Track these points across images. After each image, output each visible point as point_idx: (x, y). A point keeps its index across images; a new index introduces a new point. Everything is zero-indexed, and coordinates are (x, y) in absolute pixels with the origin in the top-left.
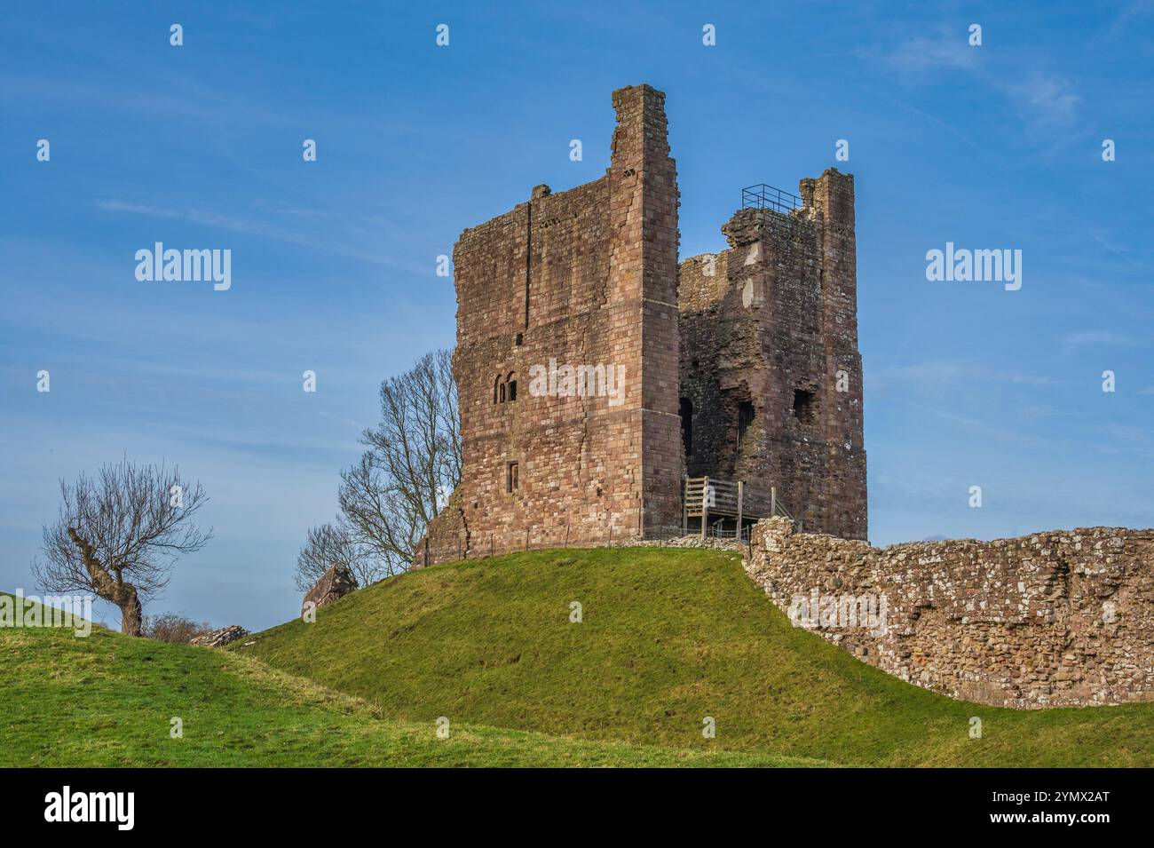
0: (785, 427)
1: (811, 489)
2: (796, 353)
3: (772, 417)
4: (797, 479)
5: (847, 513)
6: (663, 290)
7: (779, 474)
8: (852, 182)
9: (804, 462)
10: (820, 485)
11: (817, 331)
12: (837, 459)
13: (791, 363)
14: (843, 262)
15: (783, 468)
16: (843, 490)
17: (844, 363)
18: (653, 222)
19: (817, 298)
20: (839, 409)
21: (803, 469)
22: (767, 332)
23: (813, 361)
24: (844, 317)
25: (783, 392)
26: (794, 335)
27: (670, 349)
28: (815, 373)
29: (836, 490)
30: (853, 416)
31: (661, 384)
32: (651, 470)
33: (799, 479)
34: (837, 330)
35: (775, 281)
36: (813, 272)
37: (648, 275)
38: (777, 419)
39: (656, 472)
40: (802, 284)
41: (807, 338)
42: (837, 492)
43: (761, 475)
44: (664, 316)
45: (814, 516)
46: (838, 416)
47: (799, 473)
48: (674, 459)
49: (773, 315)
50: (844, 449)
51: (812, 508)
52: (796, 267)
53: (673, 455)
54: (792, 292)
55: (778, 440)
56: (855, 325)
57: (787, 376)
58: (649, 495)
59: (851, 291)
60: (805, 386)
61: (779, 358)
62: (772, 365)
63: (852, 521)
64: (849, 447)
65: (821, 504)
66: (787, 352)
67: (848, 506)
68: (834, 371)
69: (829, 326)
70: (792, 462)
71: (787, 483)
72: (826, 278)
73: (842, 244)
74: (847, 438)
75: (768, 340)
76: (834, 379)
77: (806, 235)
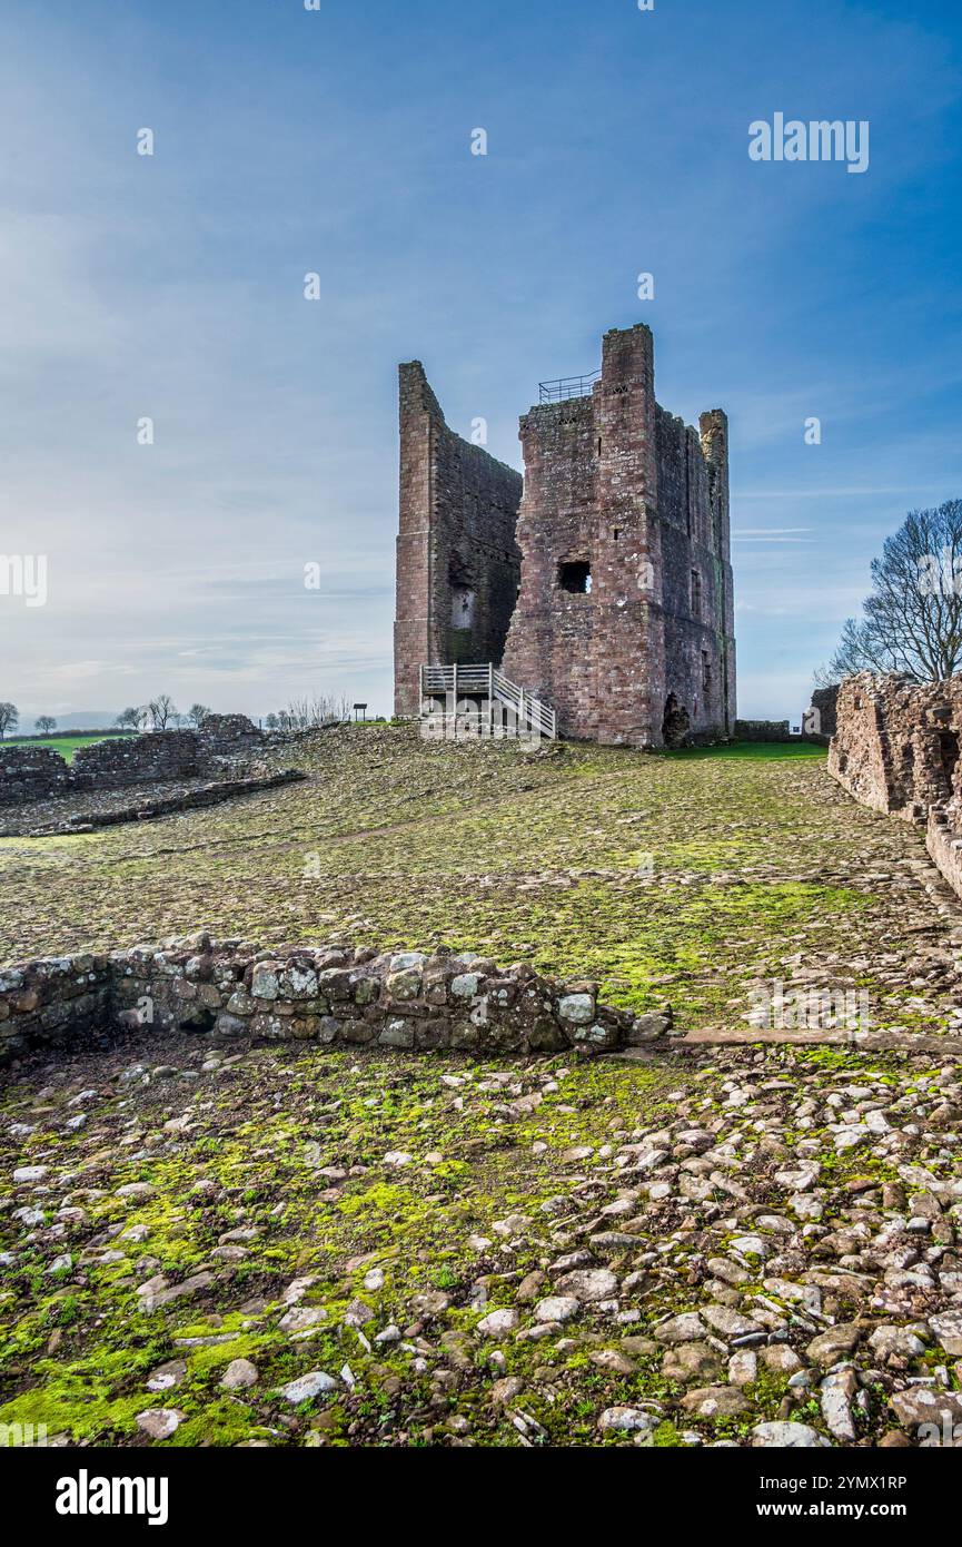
0: (545, 601)
1: (575, 652)
2: (562, 530)
3: (530, 596)
4: (558, 646)
5: (617, 668)
6: (418, 522)
7: (537, 646)
8: (650, 333)
9: (566, 629)
10: (587, 647)
11: (592, 500)
12: (603, 621)
13: (554, 541)
14: (622, 420)
15: (540, 640)
16: (613, 646)
17: (618, 522)
18: (410, 470)
19: (593, 468)
20: (610, 569)
21: (566, 636)
22: (528, 521)
23: (583, 531)
24: (624, 474)
25: (544, 571)
26: (562, 513)
28: (584, 542)
30: (630, 572)
31: (413, 597)
32: (401, 666)
33: (561, 646)
34: (614, 491)
35: (540, 470)
36: (589, 441)
37: (405, 515)
38: (535, 596)
39: (407, 667)
40: (574, 460)
41: (579, 510)
42: (603, 651)
43: (514, 651)
44: (415, 543)
45: (579, 676)
46: (608, 576)
47: (559, 640)
48: (422, 654)
49: (536, 503)
50: (614, 607)
51: (576, 669)
52: (565, 449)
53: (421, 650)
54: (560, 476)
55: (533, 616)
57: (549, 554)
58: (401, 685)
60: (575, 557)
61: (540, 541)
62: (531, 549)
63: (624, 675)
64: (621, 604)
65: (588, 664)
66: (549, 532)
67: (619, 661)
68: (603, 535)
69: (603, 490)
70: (550, 632)
71: (545, 652)
72: (604, 444)
73: (623, 401)
74: (621, 594)
75: (527, 529)
76: (603, 542)
77: (580, 412)
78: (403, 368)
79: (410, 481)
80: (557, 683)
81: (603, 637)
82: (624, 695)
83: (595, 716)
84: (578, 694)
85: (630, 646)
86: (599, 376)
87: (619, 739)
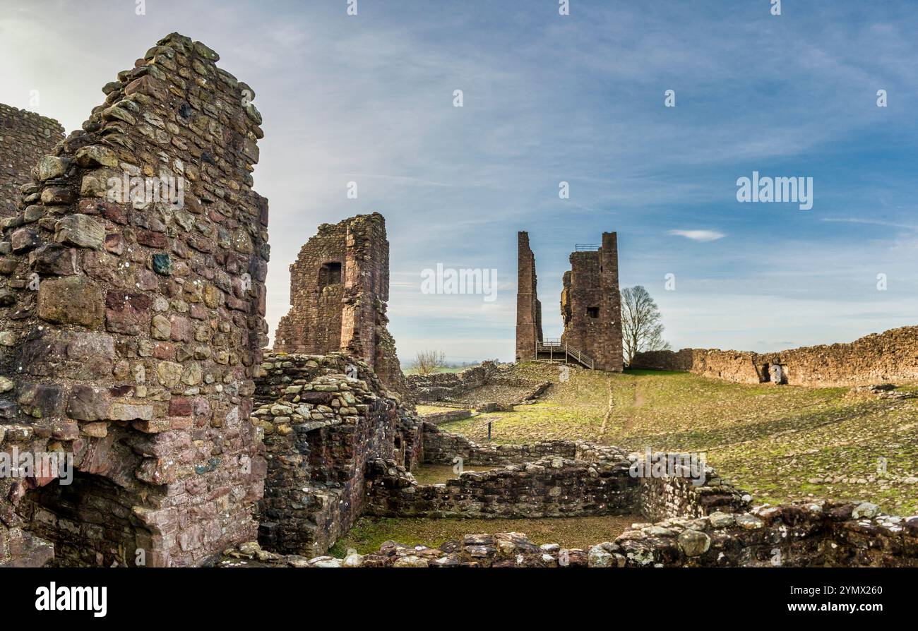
0: (582, 320)
1: (595, 339)
2: (588, 296)
6: (527, 289)
8: (616, 235)
9: (592, 330)
10: (600, 337)
11: (599, 286)
12: (606, 328)
13: (585, 299)
14: (610, 261)
15: (581, 334)
16: (611, 337)
17: (611, 295)
19: (599, 276)
20: (610, 311)
21: (592, 333)
22: (573, 292)
23: (597, 297)
24: (612, 279)
25: (582, 309)
26: (588, 290)
27: (528, 306)
28: (597, 301)
29: (606, 338)
30: (615, 312)
31: (525, 317)
33: (589, 336)
34: (609, 285)
35: (579, 274)
36: (598, 267)
37: (521, 286)
38: (579, 318)
39: (522, 343)
40: (592, 272)
41: (594, 290)
43: (570, 337)
44: (526, 297)
45: (597, 348)
46: (607, 313)
47: (589, 334)
49: (577, 286)
50: (610, 324)
51: (596, 345)
52: (588, 268)
53: (531, 336)
54: (587, 277)
55: (578, 325)
56: (618, 281)
57: (583, 304)
59: (616, 271)
60: (593, 305)
61: (579, 299)
62: (576, 301)
64: (613, 323)
65: (601, 343)
66: (583, 296)
67: (611, 343)
68: (605, 299)
69: (604, 284)
70: (586, 331)
71: (583, 339)
72: (604, 268)
73: (611, 256)
74: (612, 320)
75: (574, 294)
76: (605, 301)
77: (593, 256)
78: (520, 233)
79: (523, 274)
80: (588, 349)
81: (606, 334)
82: (615, 354)
83: (603, 361)
84: (597, 353)
85: (616, 338)
86: (601, 245)
87: (613, 369)
